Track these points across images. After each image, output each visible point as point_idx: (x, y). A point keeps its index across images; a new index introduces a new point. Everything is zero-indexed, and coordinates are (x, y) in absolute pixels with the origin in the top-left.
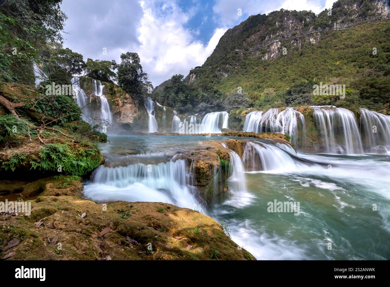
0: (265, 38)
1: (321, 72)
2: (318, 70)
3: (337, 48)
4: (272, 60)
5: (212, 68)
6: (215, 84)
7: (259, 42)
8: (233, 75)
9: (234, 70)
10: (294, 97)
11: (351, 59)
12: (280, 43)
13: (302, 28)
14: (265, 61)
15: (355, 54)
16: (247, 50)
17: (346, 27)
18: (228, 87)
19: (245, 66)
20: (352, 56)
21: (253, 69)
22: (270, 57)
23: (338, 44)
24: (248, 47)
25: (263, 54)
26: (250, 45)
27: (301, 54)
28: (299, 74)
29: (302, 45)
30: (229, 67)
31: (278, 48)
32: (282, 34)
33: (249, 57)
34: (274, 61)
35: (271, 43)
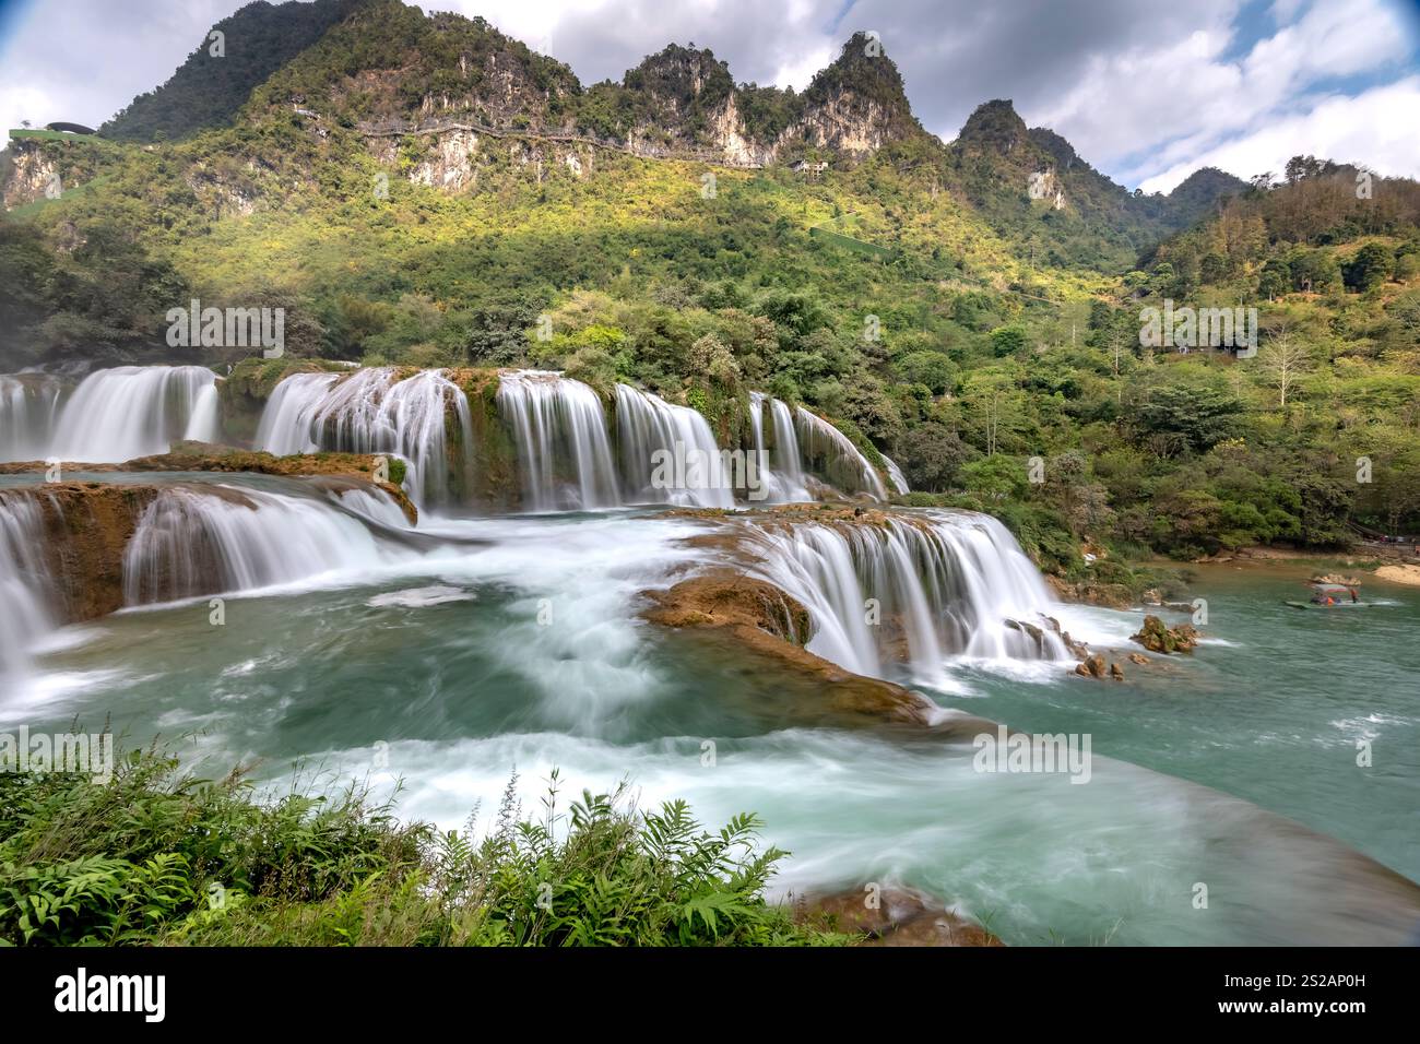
0: (421, 102)
1: (593, 268)
2: (586, 263)
3: (633, 206)
4: (449, 194)
5: (166, 156)
6: (182, 233)
7: (396, 109)
8: (281, 214)
9: (289, 193)
10: (493, 335)
11: (662, 249)
12: (474, 140)
13: (544, 114)
14: (423, 191)
15: (672, 239)
16: (348, 126)
17: (654, 155)
18: (258, 261)
19: (337, 186)
20: (665, 241)
21: (374, 207)
22: (442, 181)
23: (637, 198)
24: (352, 112)
25: (414, 158)
26: (361, 107)
27: (543, 200)
28: (534, 263)
29: (546, 171)
30: (262, 175)
31: (469, 157)
32: (481, 110)
33: (358, 157)
34: (455, 199)
35: (443, 129)
